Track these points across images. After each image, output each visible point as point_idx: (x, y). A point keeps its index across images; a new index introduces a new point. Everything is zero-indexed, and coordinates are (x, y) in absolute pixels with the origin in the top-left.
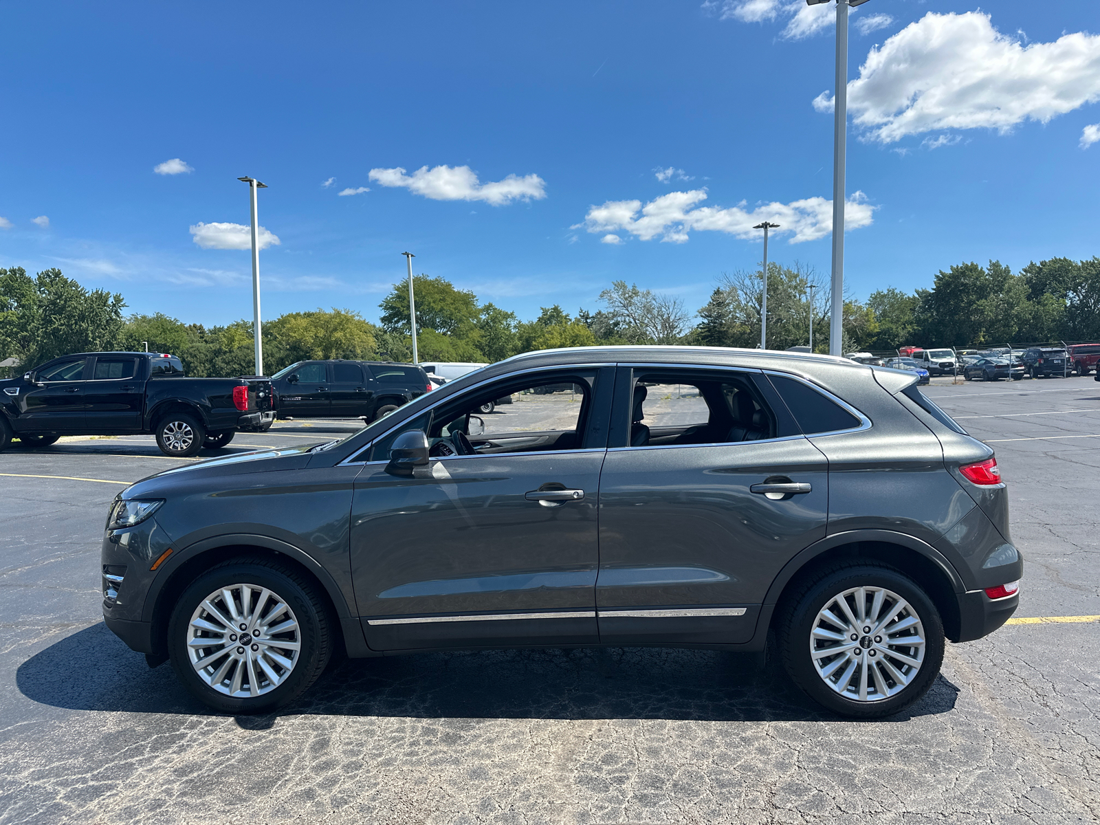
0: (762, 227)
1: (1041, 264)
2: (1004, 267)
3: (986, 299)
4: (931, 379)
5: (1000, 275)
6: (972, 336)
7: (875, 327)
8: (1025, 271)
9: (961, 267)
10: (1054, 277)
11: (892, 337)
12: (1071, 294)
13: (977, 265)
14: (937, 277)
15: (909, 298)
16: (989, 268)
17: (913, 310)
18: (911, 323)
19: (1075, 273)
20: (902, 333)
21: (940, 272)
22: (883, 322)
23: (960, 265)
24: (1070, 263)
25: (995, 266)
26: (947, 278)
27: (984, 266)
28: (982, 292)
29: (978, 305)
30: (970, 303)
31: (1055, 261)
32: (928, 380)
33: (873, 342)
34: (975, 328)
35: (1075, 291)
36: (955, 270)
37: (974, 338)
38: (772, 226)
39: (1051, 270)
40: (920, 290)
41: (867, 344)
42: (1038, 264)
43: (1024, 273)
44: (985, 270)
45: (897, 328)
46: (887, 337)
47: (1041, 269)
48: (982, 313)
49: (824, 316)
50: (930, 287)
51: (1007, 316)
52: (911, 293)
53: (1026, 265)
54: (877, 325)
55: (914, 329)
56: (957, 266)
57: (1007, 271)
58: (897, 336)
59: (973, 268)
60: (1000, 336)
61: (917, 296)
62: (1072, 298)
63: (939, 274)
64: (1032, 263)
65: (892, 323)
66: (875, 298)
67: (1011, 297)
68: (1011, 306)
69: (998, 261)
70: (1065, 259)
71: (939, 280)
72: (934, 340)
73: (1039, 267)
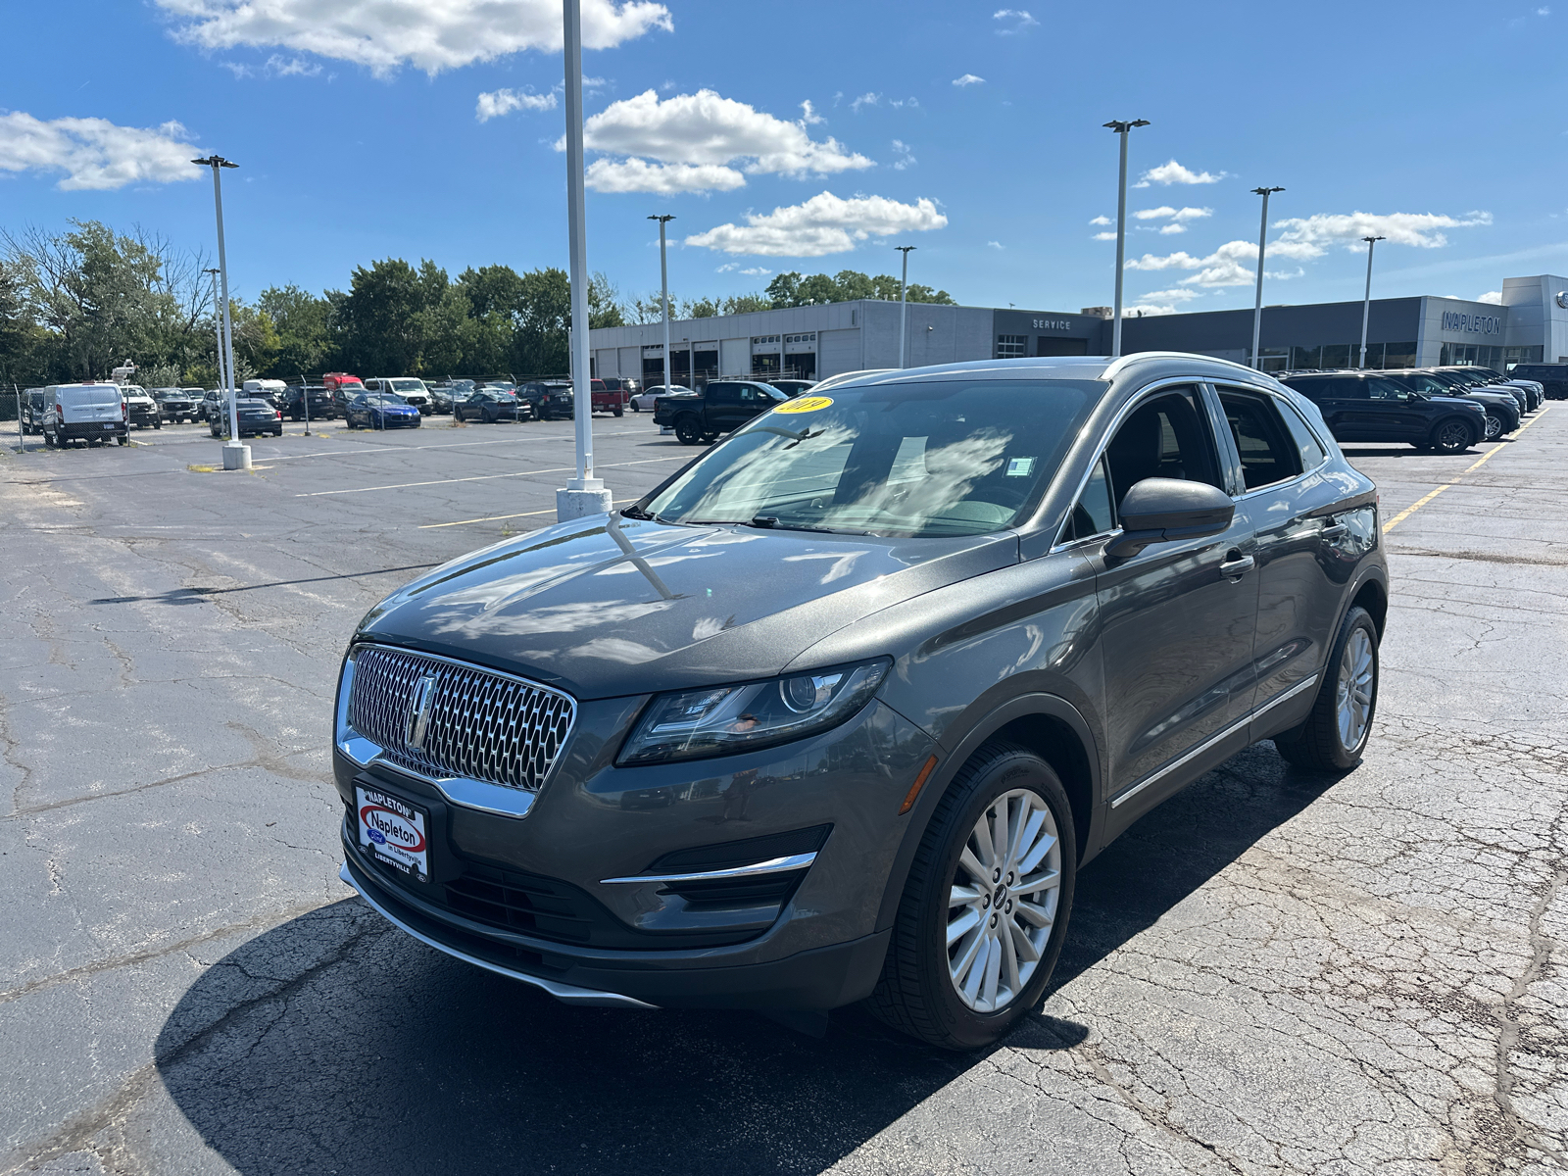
0: (207, 163)
1: (481, 270)
2: (439, 269)
3: (421, 312)
4: (422, 419)
5: (436, 280)
6: (408, 361)
7: (275, 342)
8: (462, 278)
9: (387, 264)
10: (497, 289)
11: (300, 358)
12: (516, 314)
13: (406, 264)
14: (355, 274)
15: (315, 301)
16: (421, 269)
17: (325, 319)
18: (324, 339)
19: (519, 288)
20: (314, 352)
21: (359, 268)
22: (285, 334)
23: (386, 261)
24: (513, 275)
25: (429, 268)
26: (369, 278)
27: (415, 266)
28: (416, 300)
29: (414, 320)
30: (403, 316)
31: (495, 269)
32: (419, 420)
33: (274, 364)
34: (411, 350)
35: (520, 311)
36: (379, 267)
37: (410, 364)
38: (226, 164)
39: (493, 280)
40: (332, 292)
41: (265, 368)
42: (477, 271)
43: (461, 281)
44: (416, 270)
45: (306, 345)
46: (294, 358)
47: (481, 278)
48: (420, 330)
49: (193, 320)
50: (347, 289)
51: (448, 338)
52: (320, 296)
53: (463, 271)
54: (278, 338)
55: (329, 348)
56: (382, 262)
57: (444, 277)
58: (307, 356)
59: (401, 267)
60: (441, 363)
61: (327, 300)
62: (519, 320)
63: (357, 271)
64: (469, 268)
65: (297, 337)
66: (268, 298)
67: (452, 312)
68: (453, 324)
69: (431, 262)
70: (507, 268)
71: (358, 279)
72: (359, 365)
73: (477, 275)
